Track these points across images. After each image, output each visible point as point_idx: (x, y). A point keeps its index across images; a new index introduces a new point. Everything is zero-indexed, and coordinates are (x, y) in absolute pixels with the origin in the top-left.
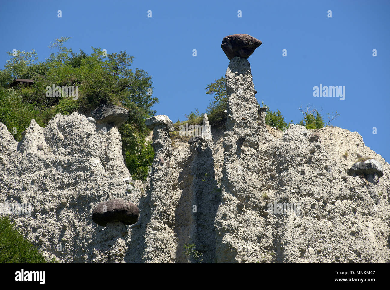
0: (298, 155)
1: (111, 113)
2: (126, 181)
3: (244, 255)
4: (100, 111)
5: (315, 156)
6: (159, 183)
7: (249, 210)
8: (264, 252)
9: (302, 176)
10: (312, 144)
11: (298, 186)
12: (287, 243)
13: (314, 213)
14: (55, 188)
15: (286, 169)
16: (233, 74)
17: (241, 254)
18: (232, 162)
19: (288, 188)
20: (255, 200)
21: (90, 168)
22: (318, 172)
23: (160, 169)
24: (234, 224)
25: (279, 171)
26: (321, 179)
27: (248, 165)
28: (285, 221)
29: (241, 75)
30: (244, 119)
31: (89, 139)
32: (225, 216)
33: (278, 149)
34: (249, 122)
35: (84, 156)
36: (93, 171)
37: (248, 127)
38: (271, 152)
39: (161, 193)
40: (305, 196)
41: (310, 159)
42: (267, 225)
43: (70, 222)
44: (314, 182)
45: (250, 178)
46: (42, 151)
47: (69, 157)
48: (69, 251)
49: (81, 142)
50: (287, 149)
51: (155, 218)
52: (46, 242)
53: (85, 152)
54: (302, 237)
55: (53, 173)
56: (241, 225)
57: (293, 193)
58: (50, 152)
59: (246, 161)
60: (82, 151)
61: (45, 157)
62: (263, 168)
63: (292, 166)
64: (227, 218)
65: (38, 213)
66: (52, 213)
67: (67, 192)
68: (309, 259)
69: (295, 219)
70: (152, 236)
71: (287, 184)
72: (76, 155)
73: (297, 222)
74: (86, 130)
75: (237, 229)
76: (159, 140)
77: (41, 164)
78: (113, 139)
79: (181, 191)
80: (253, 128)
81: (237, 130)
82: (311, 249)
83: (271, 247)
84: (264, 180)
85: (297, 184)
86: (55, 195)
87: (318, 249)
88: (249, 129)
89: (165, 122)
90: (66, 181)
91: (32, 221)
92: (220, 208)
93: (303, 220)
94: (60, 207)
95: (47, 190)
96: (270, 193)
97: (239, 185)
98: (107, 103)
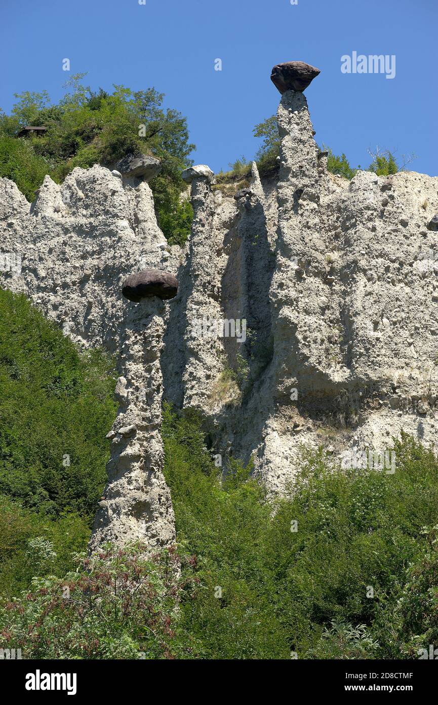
0: (368, 208)
1: (140, 164)
2: (160, 247)
3: (306, 331)
4: (126, 162)
5: (389, 208)
6: (200, 249)
7: (311, 277)
8: (330, 326)
9: (374, 233)
10: (384, 194)
11: (368, 245)
12: (356, 314)
13: (388, 278)
14: (77, 258)
15: (354, 225)
16: (286, 112)
17: (302, 329)
18: (288, 219)
19: (357, 249)
20: (317, 264)
21: (117, 232)
22: (392, 227)
23: (201, 232)
24: (293, 294)
25: (346, 229)
26: (396, 236)
27: (308, 222)
28: (353, 289)
29: (296, 112)
30: (301, 167)
31: (115, 197)
32: (281, 286)
33: (344, 201)
34: (308, 170)
35: (110, 217)
36: (120, 235)
37: (306, 176)
38: (334, 205)
39: (204, 260)
40: (377, 257)
41: (382, 212)
42: (332, 294)
43: (96, 297)
44: (387, 240)
45: (310, 238)
46: (59, 213)
47: (92, 220)
48: (97, 331)
49: (105, 200)
50: (354, 202)
51: (198, 291)
52: (70, 321)
53: (111, 214)
54: (374, 306)
55: (74, 239)
56: (301, 295)
57: (363, 255)
58: (68, 214)
59: (305, 218)
60: (107, 212)
61: (63, 221)
62: (326, 225)
63: (361, 222)
64: (285, 287)
65: (58, 288)
66: (74, 287)
67: (91, 262)
68: (383, 333)
69: (366, 286)
70: (194, 311)
71: (355, 244)
72: (100, 217)
73: (369, 289)
74: (111, 186)
75: (297, 300)
76: (198, 196)
77: (59, 228)
78: (144, 197)
79: (227, 257)
80: (312, 177)
81: (294, 180)
82: (385, 320)
83: (338, 320)
84: (327, 240)
85: (367, 243)
86: (77, 265)
87: (394, 320)
88: (307, 179)
89: (205, 173)
90: (89, 248)
91: (52, 298)
92: (275, 276)
93: (376, 287)
94: (84, 280)
95: (67, 260)
96: (334, 256)
97: (297, 247)
98: (134, 152)
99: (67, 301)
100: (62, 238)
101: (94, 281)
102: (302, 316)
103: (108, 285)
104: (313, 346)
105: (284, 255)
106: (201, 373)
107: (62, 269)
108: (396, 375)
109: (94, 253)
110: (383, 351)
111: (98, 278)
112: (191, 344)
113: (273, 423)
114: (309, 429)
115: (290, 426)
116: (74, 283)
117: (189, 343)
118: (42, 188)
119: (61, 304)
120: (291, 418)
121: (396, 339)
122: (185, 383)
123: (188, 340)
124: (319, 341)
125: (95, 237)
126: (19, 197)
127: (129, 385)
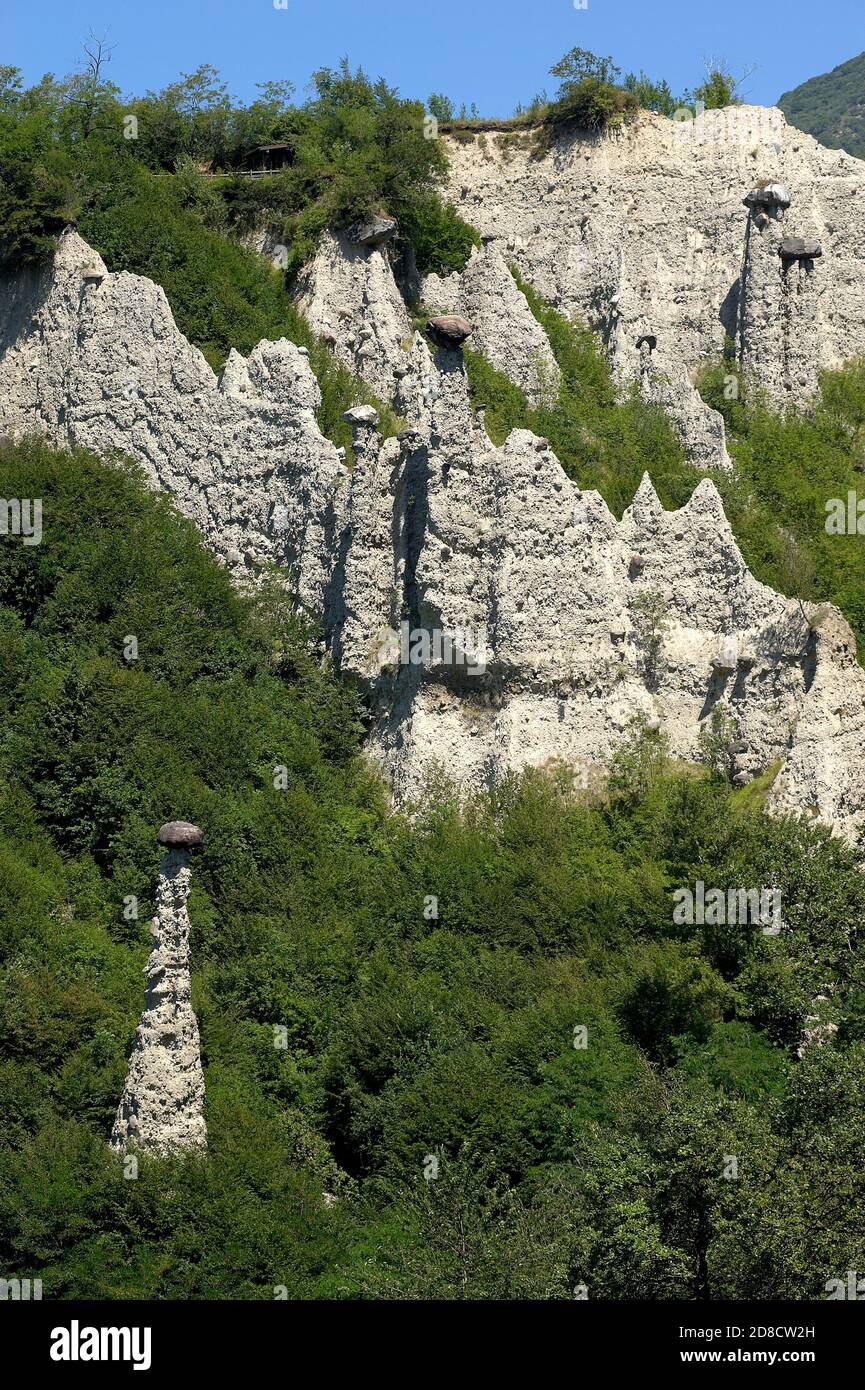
0: (519, 475)
1: (369, 234)
3: (451, 613)
4: (356, 231)
5: (543, 471)
7: (458, 554)
8: (477, 604)
9: (524, 503)
10: (539, 456)
11: (517, 517)
12: (501, 595)
13: (537, 551)
14: (261, 447)
15: (505, 493)
16: (438, 374)
17: (447, 612)
19: (506, 521)
20: (464, 541)
23: (362, 481)
24: (437, 576)
25: (499, 495)
27: (457, 495)
28: (501, 564)
32: (426, 568)
33: (497, 464)
35: (293, 406)
36: (303, 428)
38: (489, 466)
39: (363, 512)
40: (527, 529)
41: (535, 477)
42: (481, 568)
43: (279, 495)
44: (538, 509)
45: (458, 512)
46: (245, 393)
47: (276, 406)
48: (279, 533)
49: (290, 385)
50: (507, 466)
51: (357, 544)
53: (294, 402)
54: (520, 585)
55: (258, 425)
56: (447, 575)
57: (512, 528)
58: (254, 395)
59: (454, 490)
60: (290, 401)
61: (247, 403)
63: (512, 490)
64: (430, 569)
65: (242, 480)
66: (258, 481)
67: (274, 453)
68: (527, 614)
69: (513, 562)
70: (353, 568)
72: (284, 405)
73: (516, 568)
74: (295, 369)
75: (442, 581)
76: (358, 442)
77: (243, 412)
81: (443, 448)
82: (530, 599)
85: (516, 514)
86: (261, 456)
87: (540, 598)
89: (365, 418)
90: (273, 438)
91: (236, 490)
92: (422, 555)
93: (523, 563)
94: (268, 474)
95: (252, 450)
96: (486, 524)
97: (444, 525)
98: (364, 218)
99: (251, 496)
100: (247, 423)
101: (278, 477)
102: (447, 597)
103: (292, 483)
104: (458, 627)
105: (430, 532)
106: (358, 633)
107: (246, 459)
108: (536, 659)
109: (277, 444)
110: (526, 635)
111: (281, 473)
112: (349, 603)
113: (421, 701)
114: (455, 708)
115: (437, 706)
116: (258, 477)
117: (347, 602)
118: (228, 363)
119: (244, 499)
120: (437, 696)
121: (541, 620)
122: (343, 644)
123: (346, 598)
124: (464, 622)
125: (279, 425)
126: (206, 368)
127: (161, 927)
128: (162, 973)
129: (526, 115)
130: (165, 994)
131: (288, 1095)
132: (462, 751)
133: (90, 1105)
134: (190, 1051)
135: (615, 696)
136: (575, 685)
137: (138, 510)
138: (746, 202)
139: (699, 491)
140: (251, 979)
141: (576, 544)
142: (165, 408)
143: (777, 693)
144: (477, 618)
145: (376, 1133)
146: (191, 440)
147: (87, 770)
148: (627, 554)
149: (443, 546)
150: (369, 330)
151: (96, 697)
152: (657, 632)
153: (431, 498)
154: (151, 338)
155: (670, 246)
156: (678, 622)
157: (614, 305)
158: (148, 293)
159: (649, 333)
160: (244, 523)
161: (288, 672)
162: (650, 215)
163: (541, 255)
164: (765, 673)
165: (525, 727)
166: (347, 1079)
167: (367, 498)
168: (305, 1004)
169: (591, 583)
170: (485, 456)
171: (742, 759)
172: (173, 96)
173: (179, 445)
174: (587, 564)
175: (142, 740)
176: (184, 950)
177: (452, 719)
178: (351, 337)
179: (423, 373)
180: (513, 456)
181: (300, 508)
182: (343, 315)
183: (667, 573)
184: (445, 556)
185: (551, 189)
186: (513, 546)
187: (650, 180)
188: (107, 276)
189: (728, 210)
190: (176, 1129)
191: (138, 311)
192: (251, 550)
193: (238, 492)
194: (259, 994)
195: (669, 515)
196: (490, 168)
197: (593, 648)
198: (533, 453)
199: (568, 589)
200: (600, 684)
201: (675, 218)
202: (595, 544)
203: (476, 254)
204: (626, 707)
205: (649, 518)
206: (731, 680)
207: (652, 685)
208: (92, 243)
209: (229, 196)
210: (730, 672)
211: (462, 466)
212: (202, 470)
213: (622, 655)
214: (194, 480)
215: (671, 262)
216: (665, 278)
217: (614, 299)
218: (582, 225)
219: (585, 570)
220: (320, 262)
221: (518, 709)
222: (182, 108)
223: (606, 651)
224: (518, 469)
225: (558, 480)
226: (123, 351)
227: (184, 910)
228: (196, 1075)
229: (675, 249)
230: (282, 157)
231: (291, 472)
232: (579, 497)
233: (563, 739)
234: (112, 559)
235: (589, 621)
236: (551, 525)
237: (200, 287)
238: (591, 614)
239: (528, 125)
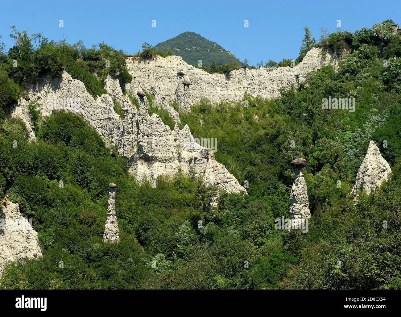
1: (116, 75)
3: (144, 146)
12: (153, 144)
13: (159, 136)
20: (146, 134)
28: (152, 138)
36: (112, 111)
38: (149, 120)
40: (157, 132)
41: (158, 123)
58: (102, 104)
74: (109, 100)
78: (117, 82)
86: (104, 116)
87: (160, 145)
90: (106, 112)
96: (149, 131)
97: (142, 131)
98: (115, 72)
100: (101, 109)
101: (108, 120)
102: (143, 144)
103: (110, 121)
104: (145, 149)
105: (140, 132)
106: (126, 149)
107: (101, 116)
108: (160, 156)
109: (107, 114)
110: (157, 151)
113: (139, 162)
114: (145, 164)
116: (104, 119)
118: (97, 98)
119: (102, 123)
120: (142, 161)
121: (160, 148)
126: (93, 99)
127: (110, 202)
128: (111, 210)
129: (136, 54)
130: (112, 214)
131: (129, 232)
132: (147, 172)
133: (98, 233)
134: (116, 225)
135: (173, 163)
136: (166, 161)
137: (84, 124)
138: (177, 74)
139: (185, 126)
140: (120, 212)
141: (165, 135)
142: (85, 106)
143: (201, 163)
144: (148, 147)
145: (146, 239)
146: (91, 112)
147: (83, 172)
148: (174, 137)
149: (142, 134)
150: (117, 93)
151: (83, 159)
152: (180, 151)
153: (140, 125)
154: (82, 92)
155: (163, 81)
156: (183, 150)
157: (155, 91)
158: (80, 84)
159: (163, 97)
160: (102, 128)
161: (113, 155)
162: (160, 75)
163: (141, 81)
164: (199, 160)
165: (158, 168)
166: (140, 230)
167: (127, 125)
168: (130, 216)
169: (168, 142)
170: (148, 118)
171: (196, 175)
172: (75, 46)
173: (88, 113)
174: (167, 139)
175: (93, 167)
176: (114, 207)
177: (145, 166)
178: (114, 94)
179: (128, 102)
180: (154, 118)
181: (112, 126)
182: (112, 90)
183: (181, 141)
184: (143, 136)
185: (142, 69)
186: (154, 135)
187: (159, 68)
188: (72, 80)
189: (173, 75)
190: (115, 238)
191: (79, 87)
192: (103, 133)
193: (100, 122)
194: (121, 214)
195: (180, 131)
196: (131, 64)
197: (169, 154)
198: (157, 118)
199: (164, 143)
200: (170, 160)
201: (164, 76)
202: (168, 135)
203: (133, 80)
204: (175, 165)
205: (177, 131)
206: (193, 161)
207: (180, 161)
208: (69, 73)
209: (89, 66)
210: (193, 159)
211: (145, 120)
212: (93, 118)
213: (174, 155)
214: (92, 119)
215: (164, 84)
216: (163, 87)
217: (155, 90)
218: (148, 76)
219: (167, 140)
220: (107, 80)
221: (156, 164)
222: (77, 48)
223: (171, 155)
224: (155, 121)
225: (161, 123)
226: (77, 94)
227: (114, 199)
228: (117, 229)
229: (164, 81)
230: (97, 59)
231: (110, 119)
232: (165, 127)
233: (165, 170)
234: (82, 134)
235: (168, 149)
236: (161, 131)
237: (89, 83)
238: (168, 148)
239: (137, 56)
